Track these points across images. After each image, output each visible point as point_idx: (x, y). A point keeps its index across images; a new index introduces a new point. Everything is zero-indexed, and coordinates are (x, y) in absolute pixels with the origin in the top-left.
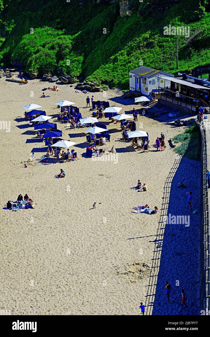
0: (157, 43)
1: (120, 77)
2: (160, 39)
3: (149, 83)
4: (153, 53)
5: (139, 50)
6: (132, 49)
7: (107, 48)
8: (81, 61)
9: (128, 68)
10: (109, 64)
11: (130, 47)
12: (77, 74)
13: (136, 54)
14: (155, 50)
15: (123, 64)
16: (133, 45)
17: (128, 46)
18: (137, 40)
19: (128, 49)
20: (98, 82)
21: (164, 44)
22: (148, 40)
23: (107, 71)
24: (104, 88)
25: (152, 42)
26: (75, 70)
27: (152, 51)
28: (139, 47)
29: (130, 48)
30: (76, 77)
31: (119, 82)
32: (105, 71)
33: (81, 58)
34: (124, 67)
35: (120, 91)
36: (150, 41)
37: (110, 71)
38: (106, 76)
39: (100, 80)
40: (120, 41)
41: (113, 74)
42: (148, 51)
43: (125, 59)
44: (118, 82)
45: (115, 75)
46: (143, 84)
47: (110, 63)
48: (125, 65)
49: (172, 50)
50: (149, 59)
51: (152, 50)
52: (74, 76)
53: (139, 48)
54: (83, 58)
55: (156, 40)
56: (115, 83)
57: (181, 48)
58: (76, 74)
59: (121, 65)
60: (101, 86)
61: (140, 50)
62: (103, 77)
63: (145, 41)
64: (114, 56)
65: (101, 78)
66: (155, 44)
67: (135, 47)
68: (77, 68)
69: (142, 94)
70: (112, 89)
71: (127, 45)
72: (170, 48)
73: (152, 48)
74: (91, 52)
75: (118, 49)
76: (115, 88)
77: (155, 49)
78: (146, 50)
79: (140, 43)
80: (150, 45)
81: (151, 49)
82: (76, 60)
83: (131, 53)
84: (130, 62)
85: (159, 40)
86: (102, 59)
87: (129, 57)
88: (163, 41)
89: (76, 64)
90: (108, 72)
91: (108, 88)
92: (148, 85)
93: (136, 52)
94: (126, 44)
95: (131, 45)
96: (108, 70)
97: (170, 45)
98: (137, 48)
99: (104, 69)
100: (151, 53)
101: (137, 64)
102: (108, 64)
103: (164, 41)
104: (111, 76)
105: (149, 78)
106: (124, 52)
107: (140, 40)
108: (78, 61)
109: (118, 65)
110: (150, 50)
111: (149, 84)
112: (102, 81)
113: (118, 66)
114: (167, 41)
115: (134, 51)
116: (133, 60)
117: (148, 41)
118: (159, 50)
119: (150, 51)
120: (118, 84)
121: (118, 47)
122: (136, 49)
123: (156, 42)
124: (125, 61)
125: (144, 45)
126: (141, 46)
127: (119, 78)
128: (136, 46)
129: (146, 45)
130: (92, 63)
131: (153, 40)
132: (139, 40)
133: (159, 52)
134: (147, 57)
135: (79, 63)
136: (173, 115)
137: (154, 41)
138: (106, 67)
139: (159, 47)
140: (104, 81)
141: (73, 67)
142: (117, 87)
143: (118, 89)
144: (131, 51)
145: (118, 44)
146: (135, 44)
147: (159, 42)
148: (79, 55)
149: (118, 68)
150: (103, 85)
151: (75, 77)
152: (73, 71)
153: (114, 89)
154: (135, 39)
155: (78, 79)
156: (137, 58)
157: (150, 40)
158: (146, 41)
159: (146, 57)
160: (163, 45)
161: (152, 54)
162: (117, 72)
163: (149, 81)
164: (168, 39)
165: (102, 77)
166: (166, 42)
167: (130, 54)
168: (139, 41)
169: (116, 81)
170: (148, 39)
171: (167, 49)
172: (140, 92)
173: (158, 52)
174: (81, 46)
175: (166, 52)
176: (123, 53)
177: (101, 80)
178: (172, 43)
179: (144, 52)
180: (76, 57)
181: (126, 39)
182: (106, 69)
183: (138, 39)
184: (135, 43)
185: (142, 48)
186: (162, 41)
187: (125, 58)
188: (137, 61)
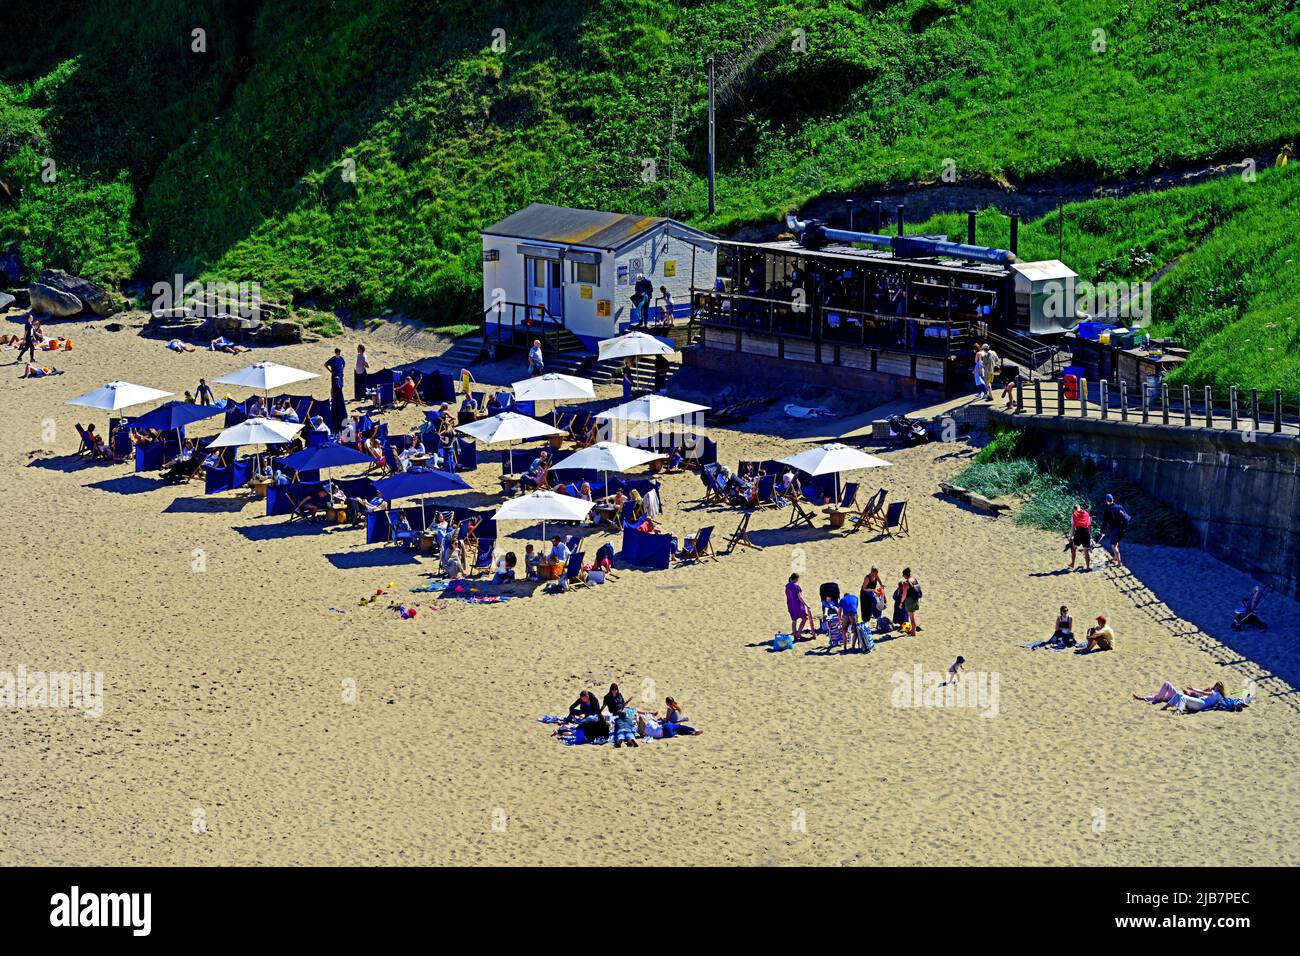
0: (554, 102)
1: (395, 266)
2: (560, 81)
3: (620, 276)
4: (543, 149)
5: (461, 136)
6: (421, 131)
7: (267, 137)
8: (124, 208)
9: (428, 221)
10: (304, 213)
11: (405, 124)
12: (120, 270)
13: (448, 155)
14: (553, 132)
15: (389, 205)
16: (418, 116)
17: (392, 120)
18: (441, 91)
19: (395, 134)
20: (276, 299)
21: (595, 101)
22: (499, 86)
23: (306, 244)
24: (319, 324)
25: (525, 96)
26: (98, 253)
27: (532, 141)
28: (456, 123)
29: (403, 130)
30: (114, 284)
31: (393, 294)
32: (293, 244)
33: (121, 192)
34: (399, 223)
35: (421, 335)
36: (510, 91)
37: (322, 242)
38: (306, 268)
39: (283, 286)
40: (338, 98)
41: (346, 255)
42: (514, 139)
43: (394, 181)
44: (389, 290)
45: (358, 259)
46: (578, 285)
47: (308, 207)
48: (400, 212)
49: (644, 129)
50: (532, 178)
51: (530, 132)
52: (106, 279)
53: (457, 128)
54: (127, 189)
55: (546, 83)
56: (371, 295)
57: (689, 120)
58: (114, 270)
59: (380, 213)
60: (293, 314)
61: (465, 135)
62: (294, 273)
63: (483, 92)
64: (319, 171)
65: (286, 276)
66: (545, 107)
67: (437, 123)
68: (107, 242)
69: (570, 333)
70: (364, 327)
71: (387, 116)
72: (631, 119)
73: (529, 124)
74: (163, 158)
75: (337, 137)
76: (376, 320)
77: (546, 130)
78: (500, 134)
79: (458, 102)
80: (513, 111)
81: (526, 127)
82: (90, 204)
83: (418, 151)
84: (427, 194)
85: (558, 85)
86: (249, 189)
87: (417, 172)
88: (582, 90)
89: (97, 222)
90: (315, 250)
91: (340, 325)
92: (610, 286)
93: (446, 146)
94: (379, 110)
95: (408, 113)
96: (312, 241)
97: (627, 106)
98: (448, 127)
99: (281, 235)
100: (533, 148)
101: (469, 200)
102: (298, 212)
103: (588, 90)
104: (336, 267)
105: (619, 251)
106: (378, 152)
107: (457, 89)
108: (101, 205)
109: (363, 213)
110: (518, 132)
111: (619, 283)
112: (297, 293)
113: (362, 215)
114: (609, 90)
115: (436, 143)
116: (440, 187)
117: (497, 91)
118: (571, 131)
119: (525, 139)
120: (390, 302)
121: (333, 126)
122: (440, 130)
123: (543, 96)
124: (395, 190)
125: (482, 113)
126: (469, 117)
127: (388, 273)
128: (441, 115)
129: (491, 109)
130: (187, 210)
131: (526, 84)
132: (448, 87)
133: (575, 140)
134: (519, 169)
135: (115, 218)
136: (811, 412)
137: (531, 88)
138: (291, 225)
139: (570, 121)
140: (306, 290)
141: (82, 236)
142: (390, 318)
143: (404, 325)
144: (417, 144)
145: (328, 114)
146: (431, 109)
147: (564, 96)
148: (98, 177)
149: (364, 224)
150: (302, 310)
151: (110, 286)
152: (91, 257)
153: (376, 326)
154: (422, 86)
155: (129, 296)
156: (462, 172)
157: (514, 87)
158: (490, 91)
159: (510, 168)
160: (590, 109)
161: (538, 154)
162: (364, 244)
163: (620, 268)
164: (609, 81)
165: (288, 271)
166: (599, 92)
167: (417, 155)
168: (453, 96)
169: (375, 286)
170: (496, 81)
171: (616, 125)
172: (562, 326)
173: (567, 143)
174: (98, 131)
175: (614, 137)
176: (370, 153)
177: (290, 286)
178: (632, 97)
179: (491, 144)
180: (86, 188)
181: (369, 88)
182: (292, 238)
183: (441, 85)
184: (429, 104)
185: (475, 128)
186: (574, 88)
187: (394, 177)
188: (464, 189)
